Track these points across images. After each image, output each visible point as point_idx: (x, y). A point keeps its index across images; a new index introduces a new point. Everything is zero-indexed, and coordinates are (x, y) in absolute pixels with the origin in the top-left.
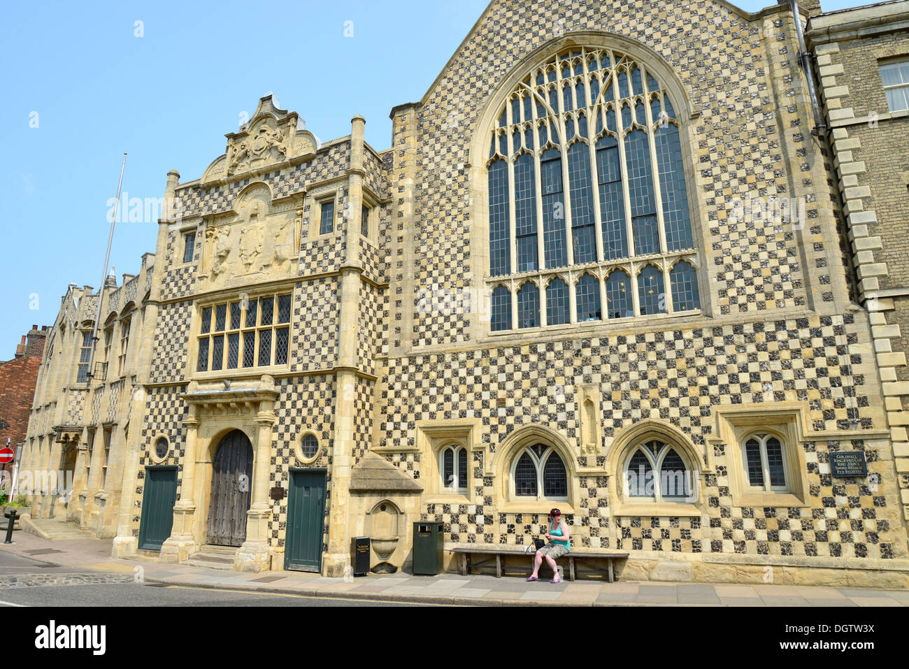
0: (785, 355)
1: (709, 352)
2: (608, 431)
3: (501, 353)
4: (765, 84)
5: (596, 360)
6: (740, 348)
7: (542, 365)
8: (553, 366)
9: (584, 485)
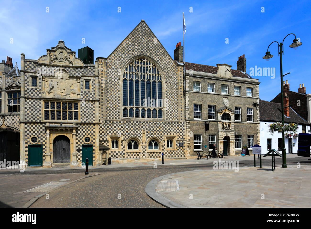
0: (175, 128)
1: (164, 126)
2: (147, 138)
3: (127, 122)
4: (177, 80)
5: (146, 125)
6: (169, 126)
7: (135, 125)
8: (137, 126)
9: (142, 147)
